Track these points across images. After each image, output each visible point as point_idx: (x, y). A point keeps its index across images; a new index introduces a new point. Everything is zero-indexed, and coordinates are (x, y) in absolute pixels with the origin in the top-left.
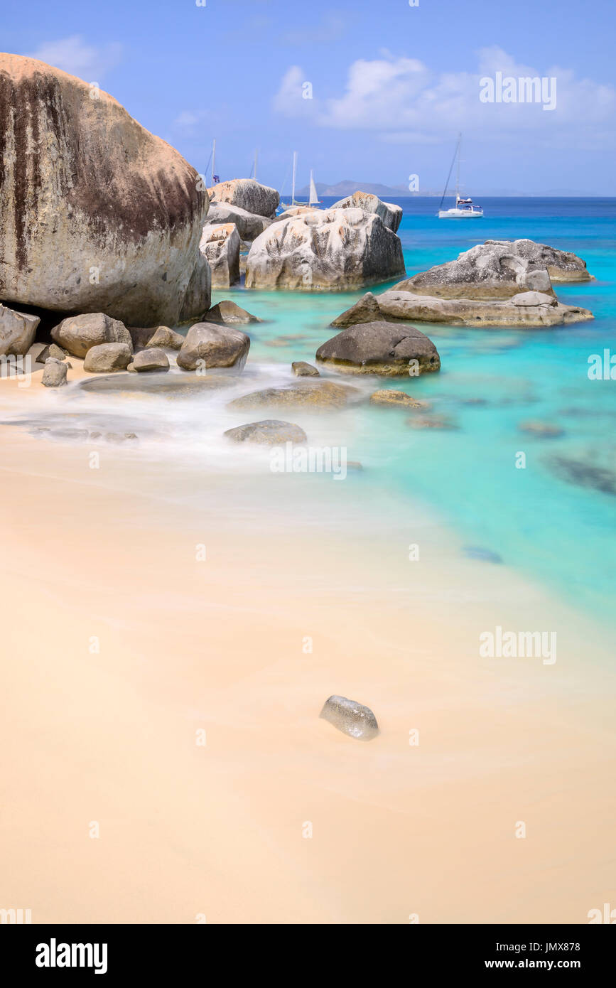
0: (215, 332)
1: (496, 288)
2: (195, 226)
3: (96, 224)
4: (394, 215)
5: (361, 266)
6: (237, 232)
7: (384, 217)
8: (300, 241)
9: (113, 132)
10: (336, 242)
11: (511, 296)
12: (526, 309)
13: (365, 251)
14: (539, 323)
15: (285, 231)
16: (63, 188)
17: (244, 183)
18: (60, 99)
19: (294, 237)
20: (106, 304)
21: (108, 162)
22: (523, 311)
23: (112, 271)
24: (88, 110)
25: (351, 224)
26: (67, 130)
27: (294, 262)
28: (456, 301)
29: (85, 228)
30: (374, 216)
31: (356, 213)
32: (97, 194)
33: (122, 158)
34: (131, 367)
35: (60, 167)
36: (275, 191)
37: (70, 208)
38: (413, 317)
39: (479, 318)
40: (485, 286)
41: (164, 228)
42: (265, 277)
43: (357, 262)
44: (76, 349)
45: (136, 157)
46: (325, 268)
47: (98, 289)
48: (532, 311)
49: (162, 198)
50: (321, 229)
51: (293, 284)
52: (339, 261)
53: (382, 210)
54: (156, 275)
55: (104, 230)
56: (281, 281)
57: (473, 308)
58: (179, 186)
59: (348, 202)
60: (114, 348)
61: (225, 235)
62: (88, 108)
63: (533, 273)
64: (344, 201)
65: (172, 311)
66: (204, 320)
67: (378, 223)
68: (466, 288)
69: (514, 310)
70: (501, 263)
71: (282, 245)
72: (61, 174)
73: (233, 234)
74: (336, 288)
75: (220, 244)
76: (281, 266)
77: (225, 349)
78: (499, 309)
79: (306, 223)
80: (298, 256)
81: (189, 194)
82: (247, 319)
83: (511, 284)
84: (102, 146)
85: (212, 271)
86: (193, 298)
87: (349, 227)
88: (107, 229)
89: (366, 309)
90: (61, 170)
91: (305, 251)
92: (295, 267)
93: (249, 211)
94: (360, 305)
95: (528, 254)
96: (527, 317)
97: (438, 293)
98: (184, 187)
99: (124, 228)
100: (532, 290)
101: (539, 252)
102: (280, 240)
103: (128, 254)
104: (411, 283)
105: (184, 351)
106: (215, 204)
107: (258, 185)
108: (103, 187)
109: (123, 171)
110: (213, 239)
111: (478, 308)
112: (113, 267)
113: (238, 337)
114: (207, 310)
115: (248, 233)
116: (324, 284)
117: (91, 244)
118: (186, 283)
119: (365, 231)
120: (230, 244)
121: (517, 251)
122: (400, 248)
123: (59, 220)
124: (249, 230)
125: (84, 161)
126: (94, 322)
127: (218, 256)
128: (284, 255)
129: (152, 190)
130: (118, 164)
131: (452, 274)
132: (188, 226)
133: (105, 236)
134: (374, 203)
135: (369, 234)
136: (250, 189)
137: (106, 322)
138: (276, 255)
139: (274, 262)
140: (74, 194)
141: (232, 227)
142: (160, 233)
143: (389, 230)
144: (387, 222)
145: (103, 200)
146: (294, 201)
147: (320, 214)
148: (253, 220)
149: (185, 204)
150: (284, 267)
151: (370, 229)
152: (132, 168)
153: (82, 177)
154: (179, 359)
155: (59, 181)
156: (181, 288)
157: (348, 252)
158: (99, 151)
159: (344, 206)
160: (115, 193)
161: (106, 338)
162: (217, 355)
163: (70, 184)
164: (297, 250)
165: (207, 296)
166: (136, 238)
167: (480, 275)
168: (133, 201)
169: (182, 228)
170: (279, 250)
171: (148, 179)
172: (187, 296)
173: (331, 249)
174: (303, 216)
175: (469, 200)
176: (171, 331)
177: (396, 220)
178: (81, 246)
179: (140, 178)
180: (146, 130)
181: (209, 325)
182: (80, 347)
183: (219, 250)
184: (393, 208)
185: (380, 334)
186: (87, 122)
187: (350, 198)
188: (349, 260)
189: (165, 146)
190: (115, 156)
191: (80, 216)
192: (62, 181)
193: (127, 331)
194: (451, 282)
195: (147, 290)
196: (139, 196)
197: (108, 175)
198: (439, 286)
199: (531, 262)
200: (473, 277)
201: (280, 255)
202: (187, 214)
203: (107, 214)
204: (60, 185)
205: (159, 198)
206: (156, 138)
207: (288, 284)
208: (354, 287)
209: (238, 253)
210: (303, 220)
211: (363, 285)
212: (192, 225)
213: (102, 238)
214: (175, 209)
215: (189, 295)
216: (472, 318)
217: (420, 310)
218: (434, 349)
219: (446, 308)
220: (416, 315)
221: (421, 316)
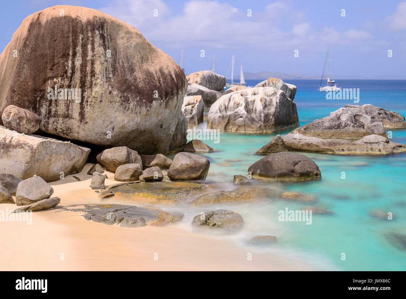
0: (190, 157)
1: (353, 133)
2: (179, 98)
3: (124, 97)
4: (292, 90)
5: (273, 119)
6: (202, 100)
7: (286, 91)
8: (238, 105)
9: (135, 47)
10: (259, 106)
11: (362, 137)
12: (371, 145)
13: (275, 111)
14: (379, 153)
15: (230, 99)
16: (107, 77)
17: (206, 73)
18: (107, 30)
19: (235, 103)
20: (128, 141)
21: (132, 63)
22: (369, 146)
23: (132, 123)
24: (122, 36)
25: (268, 96)
26: (110, 47)
27: (235, 117)
28: (329, 140)
29: (118, 99)
30: (281, 91)
31: (270, 90)
32: (125, 81)
33: (140, 61)
34: (141, 178)
35: (105, 66)
36: (224, 77)
37: (110, 88)
38: (304, 149)
39: (343, 150)
40: (346, 131)
41: (162, 99)
42: (218, 126)
43: (271, 117)
44: (111, 166)
45: (148, 60)
46: (252, 120)
47: (124, 133)
48: (375, 146)
49: (161, 82)
50: (250, 98)
51: (234, 129)
52: (260, 116)
53: (285, 88)
54: (157, 125)
55: (128, 100)
56: (227, 128)
57: (339, 144)
58: (171, 76)
59: (265, 83)
60: (132, 167)
61: (195, 102)
62: (122, 34)
63: (374, 124)
64: (263, 83)
65: (165, 145)
66: (183, 151)
67: (283, 95)
68: (335, 132)
69: (363, 145)
70: (355, 118)
71: (228, 107)
72: (106, 70)
73: (200, 101)
74: (259, 132)
75: (193, 107)
76: (227, 119)
77: (195, 167)
78: (355, 144)
79: (242, 95)
80: (237, 114)
81: (177, 80)
82: (208, 150)
83: (362, 130)
84: (129, 55)
85: (188, 122)
86: (177, 137)
87: (266, 97)
88: (130, 100)
89: (277, 144)
90: (106, 68)
91: (241, 111)
92: (235, 120)
93: (209, 88)
94: (273, 142)
95: (371, 113)
96: (372, 149)
97: (318, 135)
98: (174, 76)
99: (140, 99)
100: (374, 133)
101: (377, 112)
102: (226, 105)
103: (142, 114)
104: (302, 129)
105: (171, 168)
106: (190, 84)
107: (214, 74)
108: (129, 77)
109: (140, 68)
110: (189, 104)
111: (343, 144)
112: (133, 121)
113: (203, 161)
114: (185, 144)
115: (209, 101)
116: (252, 130)
117: (121, 108)
118: (173, 129)
119: (276, 100)
120: (198, 106)
121: (364, 111)
122: (296, 109)
123: (104, 95)
124: (208, 98)
125: (119, 63)
126: (121, 151)
127: (191, 114)
128: (229, 113)
129: (156, 78)
130: (138, 64)
131: (327, 124)
132: (176, 98)
133: (129, 104)
134: (280, 84)
135: (278, 101)
136: (209, 76)
137: (128, 151)
138: (224, 113)
139: (223, 117)
140: (112, 81)
141: (199, 97)
142: (160, 102)
143: (289, 99)
144: (288, 94)
145: (129, 84)
146: (233, 83)
147: (249, 90)
148: (211, 93)
149: (174, 86)
150: (229, 120)
151: (279, 98)
152: (145, 66)
153: (117, 71)
154: (169, 173)
155: (105, 74)
156: (171, 132)
157: (266, 111)
158: (127, 57)
159: (263, 86)
160: (135, 80)
161: (128, 161)
162: (191, 171)
163: (111, 76)
164: (236, 110)
165: (184, 136)
166: (146, 105)
167: (343, 124)
168: (145, 84)
169: (172, 99)
170: (226, 111)
171: (154, 72)
172: (174, 136)
173: (256, 110)
174: (240, 91)
175: (333, 81)
176: (164, 157)
177: (293, 93)
178: (115, 109)
179: (149, 72)
180: (153, 46)
181: (186, 153)
182: (112, 166)
183: (192, 110)
184: (291, 86)
185: (285, 159)
186: (121, 42)
187: (266, 81)
188: (267, 116)
189: (164, 54)
190: (136, 60)
191: (115, 93)
192: (106, 74)
193: (139, 157)
194: (326, 129)
195: (151, 133)
196: (149, 82)
197: (132, 70)
198: (319, 131)
199: (372, 118)
200: (339, 126)
201: (226, 113)
202: (175, 91)
203: (130, 91)
204: (105, 76)
205: (159, 83)
206: (159, 50)
207: (231, 129)
208: (269, 131)
209: (203, 112)
210: (240, 93)
211: (274, 130)
212: (177, 97)
213: (127, 105)
214: (168, 89)
215: (175, 135)
216: (339, 150)
217: (308, 145)
218: (317, 168)
219: (324, 144)
220: (306, 148)
221: (309, 148)
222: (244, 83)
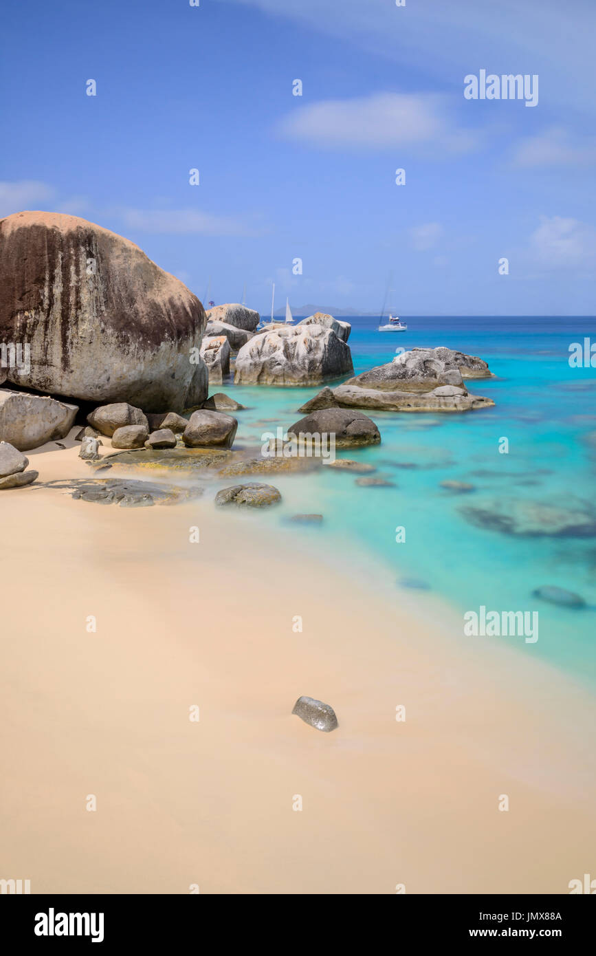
0: (211, 416)
1: (422, 383)
2: (196, 338)
3: (122, 337)
4: (345, 330)
5: (320, 367)
6: (228, 342)
7: (338, 331)
8: (275, 349)
9: (136, 269)
10: (302, 350)
11: (433, 389)
12: (444, 399)
13: (323, 356)
14: (454, 409)
15: (264, 341)
16: (97, 310)
17: (234, 306)
18: (96, 245)
19: (270, 346)
20: (129, 396)
21: (132, 292)
22: (442, 400)
23: (133, 372)
24: (117, 254)
25: (313, 337)
26: (101, 269)
27: (271, 364)
28: (392, 393)
29: (114, 340)
30: (330, 331)
31: (316, 329)
32: (123, 315)
33: (142, 289)
34: (147, 443)
35: (95, 295)
36: (256, 312)
37: (103, 325)
38: (361, 404)
39: (409, 405)
40: (413, 381)
41: (173, 340)
42: (249, 376)
43: (318, 364)
44: (106, 430)
45: (152, 287)
46: (294, 368)
47: (122, 385)
48: (450, 400)
49: (172, 318)
50: (291, 340)
51: (269, 382)
52: (304, 363)
53: (336, 326)
54: (166, 374)
55: (128, 342)
56: (261, 379)
57: (405, 398)
58: (185, 309)
59: (311, 321)
60: (135, 429)
61: (218, 345)
62: (117, 252)
63: (448, 372)
64: (307, 320)
65: (179, 401)
66: (203, 408)
67: (333, 335)
68: (399, 383)
69: (435, 399)
70: (425, 364)
71: (261, 352)
72: (97, 300)
73: (225, 344)
74: (302, 384)
75: (215, 351)
76: (261, 367)
77: (219, 429)
78: (424, 398)
79: (279, 336)
80: (273, 360)
81: (193, 315)
82: (235, 407)
83: (433, 380)
84: (127, 280)
85: (209, 371)
86: (194, 391)
87: (311, 338)
88: (131, 341)
89: (325, 399)
90: (96, 297)
91: (279, 356)
92: (271, 368)
93: (237, 327)
94: (320, 396)
95: (445, 358)
96: (445, 404)
97: (378, 387)
98: (188, 309)
99: (143, 340)
100: (448, 384)
101: (453, 356)
102: (260, 349)
103: (146, 360)
104: (358, 380)
105: (186, 432)
106: (211, 322)
107: (243, 307)
108: (127, 310)
109: (142, 298)
110: (210, 348)
111: (409, 398)
112: (135, 369)
113: (229, 421)
114: (205, 400)
115: (236, 343)
116: (293, 381)
117: (118, 352)
118: (190, 380)
119: (324, 342)
120: (223, 351)
121: (436, 356)
122: (350, 354)
123: (94, 334)
124: (236, 340)
125: (114, 291)
126: (120, 410)
127: (213, 360)
128: (263, 359)
129: (164, 312)
130: (139, 293)
131: (389, 373)
132: (191, 338)
133: (129, 346)
134: (330, 321)
135: (327, 344)
136: (237, 311)
137: (129, 410)
138: (257, 359)
139: (255, 365)
140: (105, 315)
141: (224, 339)
142: (170, 344)
143: (341, 340)
144: (340, 335)
145: (128, 320)
146: (273, 320)
147: (290, 329)
148: (240, 333)
149: (189, 322)
150: (263, 368)
151: (327, 340)
152: (149, 296)
153: (112, 302)
154: (184, 437)
155: (95, 305)
156: (186, 384)
157: (311, 357)
158: (125, 283)
159: (308, 323)
160: (137, 314)
161: (129, 422)
162: (214, 434)
163: (103, 308)
164: (273, 355)
165: (205, 390)
166: (152, 347)
167: (410, 373)
168: (150, 320)
169: (187, 339)
170: (259, 356)
171: (162, 304)
172: (190, 390)
173: (298, 355)
174: (277, 331)
175: (397, 318)
176: (178, 416)
177: (346, 333)
178: (110, 353)
179: (155, 303)
180: (160, 269)
181: (207, 411)
182: (108, 428)
183: (214, 356)
184: (344, 324)
185: (335, 417)
186: (116, 262)
187: (312, 318)
188: (312, 362)
189: (174, 280)
190: (137, 287)
191: (110, 331)
192: (97, 306)
193: (144, 417)
194: (388, 378)
195: (160, 385)
196: (155, 317)
197: (132, 301)
198: (379, 381)
199: (447, 364)
200: (404, 375)
201: (260, 358)
202: (191, 329)
203: (130, 329)
204: (95, 308)
205: (169, 318)
206: (167, 274)
207: (266, 380)
208: (315, 383)
209: (228, 358)
210: (277, 333)
211: (322, 381)
212: (194, 338)
213: (126, 348)
214: (182, 326)
215: (192, 389)
216: (404, 405)
217: (365, 399)
218: (376, 429)
219: (385, 398)
220: (362, 403)
221: (366, 404)
222: (291, 320)
